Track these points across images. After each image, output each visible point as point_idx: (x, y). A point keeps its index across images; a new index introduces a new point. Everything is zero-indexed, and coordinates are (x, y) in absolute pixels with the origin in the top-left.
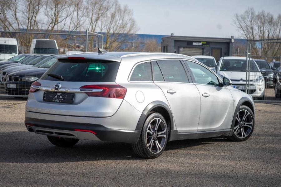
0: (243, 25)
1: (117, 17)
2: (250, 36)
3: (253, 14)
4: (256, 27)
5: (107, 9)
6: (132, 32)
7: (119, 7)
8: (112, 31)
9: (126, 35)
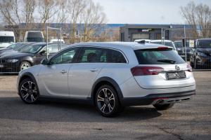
0: (187, 14)
1: (92, 12)
2: (192, 23)
3: (194, 6)
4: (196, 16)
5: (84, 6)
6: (103, 22)
7: (93, 4)
8: (88, 23)
9: (99, 25)
